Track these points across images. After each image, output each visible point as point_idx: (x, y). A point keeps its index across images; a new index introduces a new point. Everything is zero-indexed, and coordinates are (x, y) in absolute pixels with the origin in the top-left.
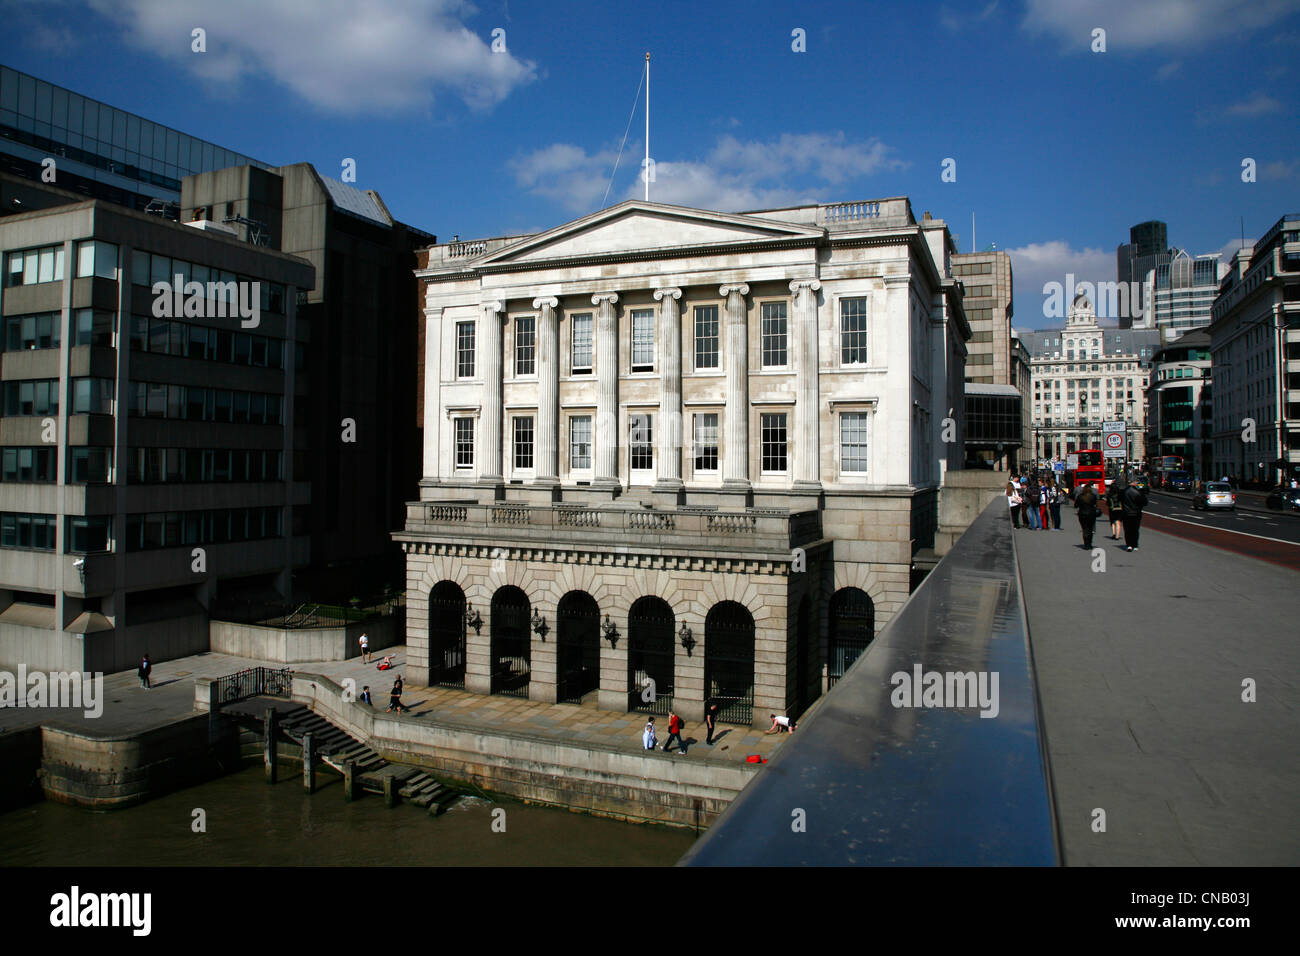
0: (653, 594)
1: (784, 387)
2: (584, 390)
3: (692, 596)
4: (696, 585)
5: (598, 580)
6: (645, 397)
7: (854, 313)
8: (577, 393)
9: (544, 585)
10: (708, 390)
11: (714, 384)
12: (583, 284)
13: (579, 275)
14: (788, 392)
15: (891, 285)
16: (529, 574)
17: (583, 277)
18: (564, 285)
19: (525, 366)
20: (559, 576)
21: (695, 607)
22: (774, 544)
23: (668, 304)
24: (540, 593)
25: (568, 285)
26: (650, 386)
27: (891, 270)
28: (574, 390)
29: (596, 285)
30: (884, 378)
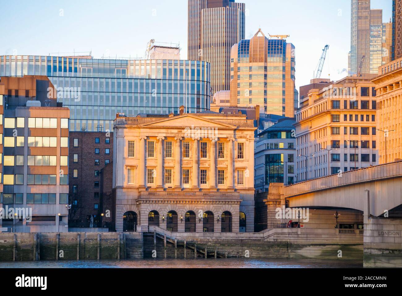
0: (209, 210)
1: (224, 164)
2: (170, 162)
3: (218, 210)
4: (219, 208)
5: (196, 208)
6: (188, 165)
7: (241, 147)
8: (168, 163)
9: (181, 210)
10: (205, 164)
11: (206, 162)
12: (172, 134)
13: (171, 132)
14: (225, 165)
15: (250, 141)
16: (177, 207)
17: (172, 132)
18: (166, 134)
19: (151, 155)
20: (185, 207)
21: (219, 212)
22: (237, 198)
23: (196, 141)
24: (180, 212)
25: (168, 134)
26: (189, 162)
27: (250, 137)
28: (167, 162)
29: (176, 134)
30: (248, 162)
